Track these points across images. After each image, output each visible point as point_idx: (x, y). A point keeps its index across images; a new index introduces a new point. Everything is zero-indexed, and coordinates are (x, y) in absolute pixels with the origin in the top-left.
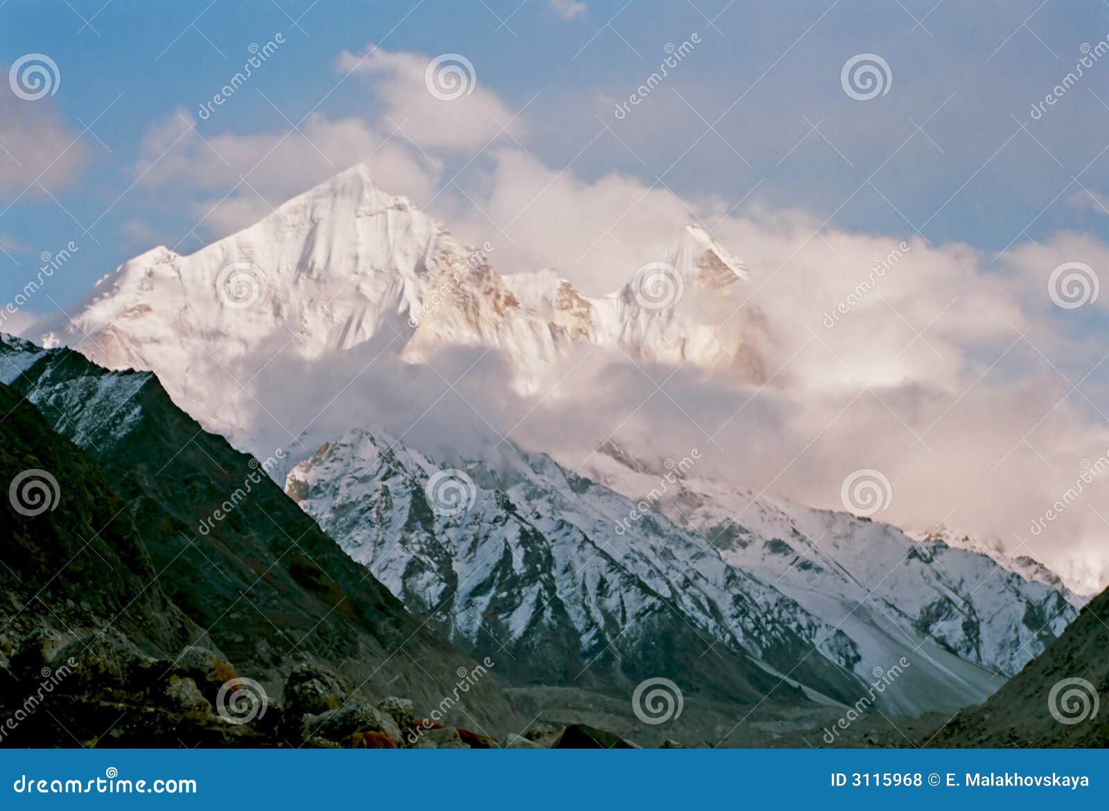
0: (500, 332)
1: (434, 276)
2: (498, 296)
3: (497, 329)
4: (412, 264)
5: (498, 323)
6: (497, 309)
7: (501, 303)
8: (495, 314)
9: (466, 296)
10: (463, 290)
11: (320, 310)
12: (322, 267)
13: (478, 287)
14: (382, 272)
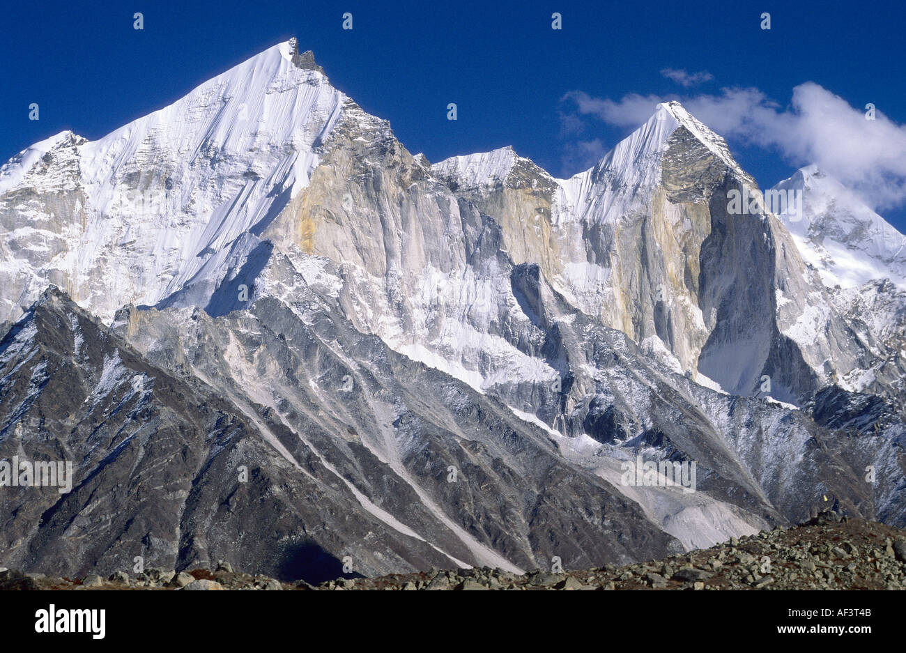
0: (404, 209)
1: (328, 150)
2: (404, 170)
3: (401, 205)
4: (311, 139)
5: (403, 198)
6: (402, 183)
7: (407, 177)
8: (400, 189)
9: (367, 171)
10: (365, 164)
11: (210, 188)
12: (220, 146)
13: (381, 161)
14: (277, 147)
